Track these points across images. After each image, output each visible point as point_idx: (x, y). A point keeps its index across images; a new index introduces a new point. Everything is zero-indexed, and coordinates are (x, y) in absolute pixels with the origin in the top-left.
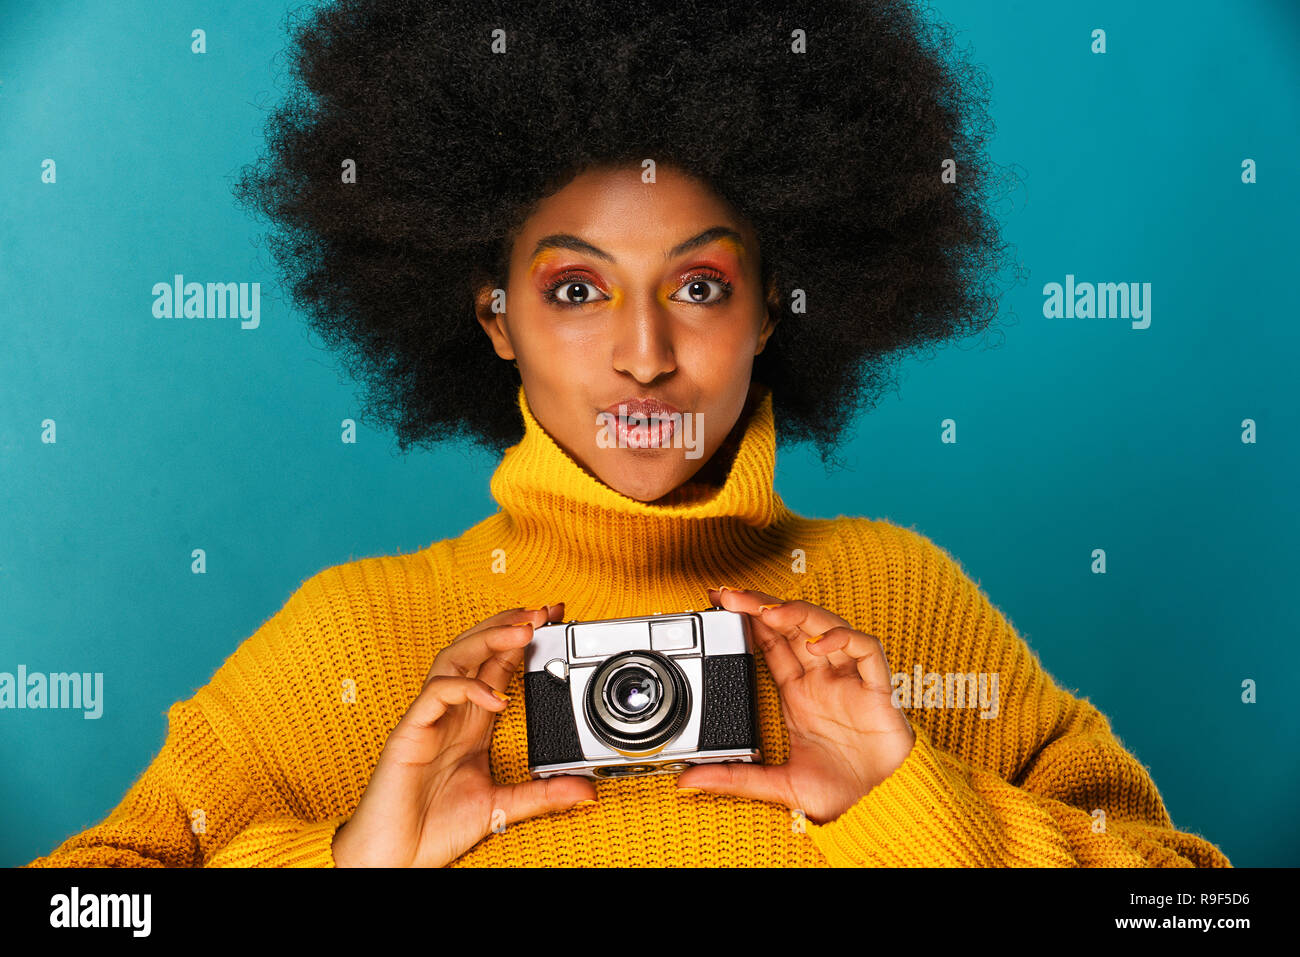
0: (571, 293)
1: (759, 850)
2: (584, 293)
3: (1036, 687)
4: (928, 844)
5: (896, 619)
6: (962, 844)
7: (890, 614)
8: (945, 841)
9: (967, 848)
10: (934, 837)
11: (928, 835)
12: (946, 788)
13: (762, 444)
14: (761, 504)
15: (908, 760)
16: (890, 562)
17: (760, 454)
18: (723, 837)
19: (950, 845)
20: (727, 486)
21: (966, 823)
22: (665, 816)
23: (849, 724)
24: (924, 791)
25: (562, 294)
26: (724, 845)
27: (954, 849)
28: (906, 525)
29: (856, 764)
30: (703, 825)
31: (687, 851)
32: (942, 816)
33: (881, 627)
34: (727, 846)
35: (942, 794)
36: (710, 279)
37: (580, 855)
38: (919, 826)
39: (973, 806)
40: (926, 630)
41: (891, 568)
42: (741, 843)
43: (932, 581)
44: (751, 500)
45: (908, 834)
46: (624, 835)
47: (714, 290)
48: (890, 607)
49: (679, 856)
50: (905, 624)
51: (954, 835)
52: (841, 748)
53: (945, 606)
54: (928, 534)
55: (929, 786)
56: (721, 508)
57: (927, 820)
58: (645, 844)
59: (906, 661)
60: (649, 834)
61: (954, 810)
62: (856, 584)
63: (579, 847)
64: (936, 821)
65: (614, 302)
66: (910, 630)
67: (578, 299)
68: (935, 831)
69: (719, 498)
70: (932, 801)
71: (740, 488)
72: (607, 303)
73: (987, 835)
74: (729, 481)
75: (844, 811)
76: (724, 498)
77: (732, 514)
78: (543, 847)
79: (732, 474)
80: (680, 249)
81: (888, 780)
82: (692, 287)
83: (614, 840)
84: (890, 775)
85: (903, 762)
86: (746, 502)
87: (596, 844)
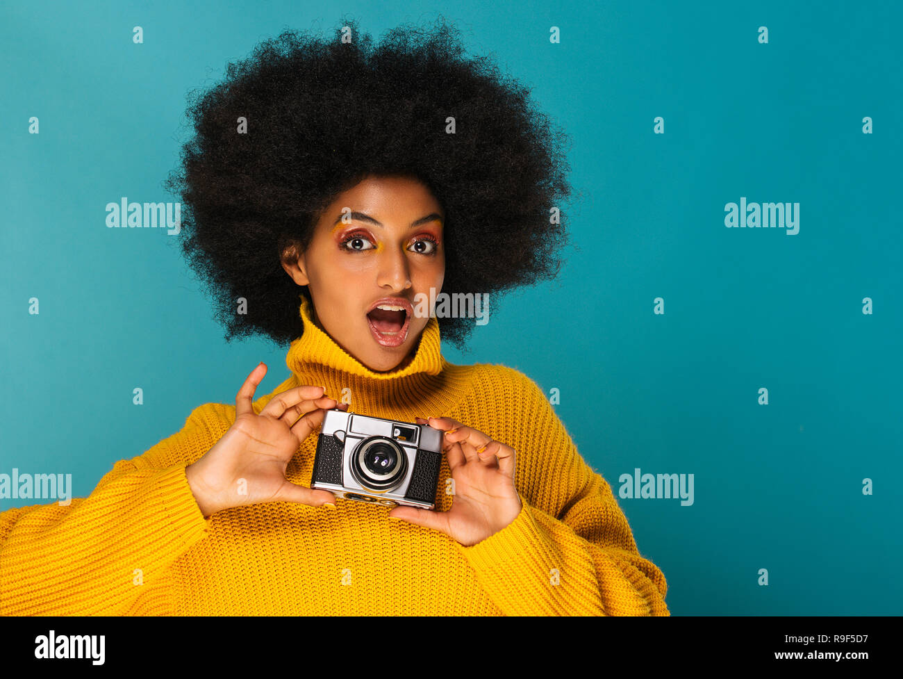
0: (354, 244)
1: (443, 556)
2: (361, 244)
3: (576, 464)
4: (522, 566)
5: (510, 420)
6: (540, 568)
7: (506, 418)
8: (531, 565)
9: (542, 570)
10: (526, 562)
11: (522, 562)
12: (535, 536)
13: (434, 333)
14: (435, 365)
15: (516, 520)
16: (505, 388)
17: (433, 339)
18: (424, 548)
19: (533, 568)
20: (416, 359)
21: (544, 557)
22: (393, 536)
23: (486, 491)
24: (523, 538)
25: (350, 245)
26: (424, 553)
27: (535, 570)
28: (513, 367)
29: (488, 516)
30: (414, 541)
31: (404, 555)
32: (531, 552)
33: (502, 425)
34: (426, 554)
35: (533, 540)
36: (427, 240)
37: (348, 556)
38: (518, 556)
39: (549, 546)
40: (525, 426)
41: (506, 392)
42: (433, 552)
43: (528, 398)
44: (429, 364)
45: (511, 560)
46: (371, 546)
47: (428, 247)
48: (506, 413)
49: (400, 558)
50: (514, 422)
51: (536, 562)
52: (480, 504)
53: (535, 412)
54: (524, 371)
55: (525, 535)
56: (414, 370)
57: (523, 554)
58: (383, 551)
59: (516, 443)
60: (385, 545)
61: (538, 549)
62: (488, 400)
63: (347, 552)
64: (528, 554)
65: (378, 250)
66: (517, 426)
67: (358, 247)
68: (527, 559)
69: (412, 365)
70: (527, 544)
71: (423, 359)
72: (375, 250)
73: (554, 563)
74: (417, 356)
75: (479, 543)
76: (414, 365)
77: (419, 372)
78: (328, 551)
79: (418, 352)
80: (417, 223)
81: (504, 530)
82: (416, 245)
83: (366, 549)
84: (505, 527)
85: (513, 521)
86: (427, 365)
87: (357, 550)
